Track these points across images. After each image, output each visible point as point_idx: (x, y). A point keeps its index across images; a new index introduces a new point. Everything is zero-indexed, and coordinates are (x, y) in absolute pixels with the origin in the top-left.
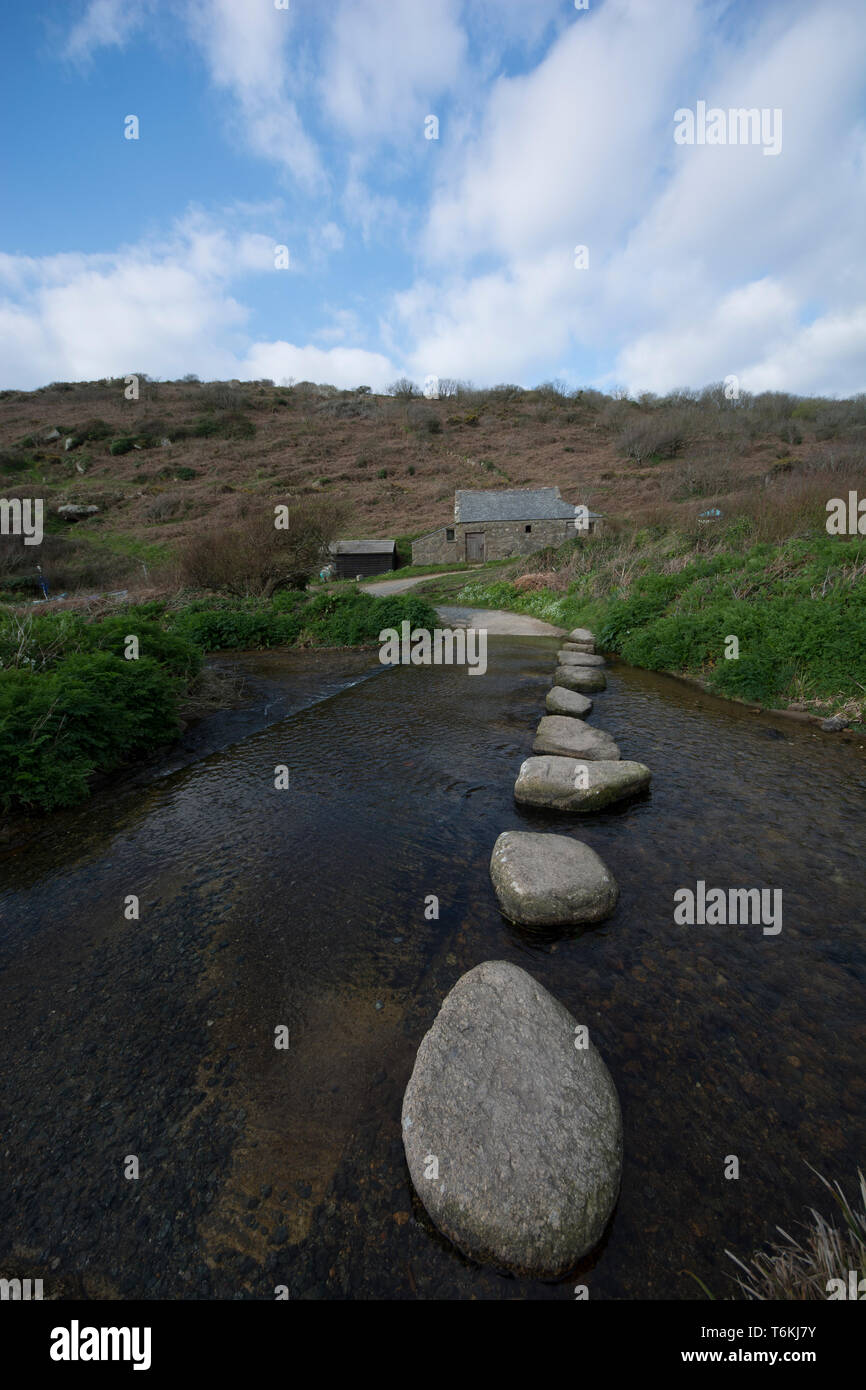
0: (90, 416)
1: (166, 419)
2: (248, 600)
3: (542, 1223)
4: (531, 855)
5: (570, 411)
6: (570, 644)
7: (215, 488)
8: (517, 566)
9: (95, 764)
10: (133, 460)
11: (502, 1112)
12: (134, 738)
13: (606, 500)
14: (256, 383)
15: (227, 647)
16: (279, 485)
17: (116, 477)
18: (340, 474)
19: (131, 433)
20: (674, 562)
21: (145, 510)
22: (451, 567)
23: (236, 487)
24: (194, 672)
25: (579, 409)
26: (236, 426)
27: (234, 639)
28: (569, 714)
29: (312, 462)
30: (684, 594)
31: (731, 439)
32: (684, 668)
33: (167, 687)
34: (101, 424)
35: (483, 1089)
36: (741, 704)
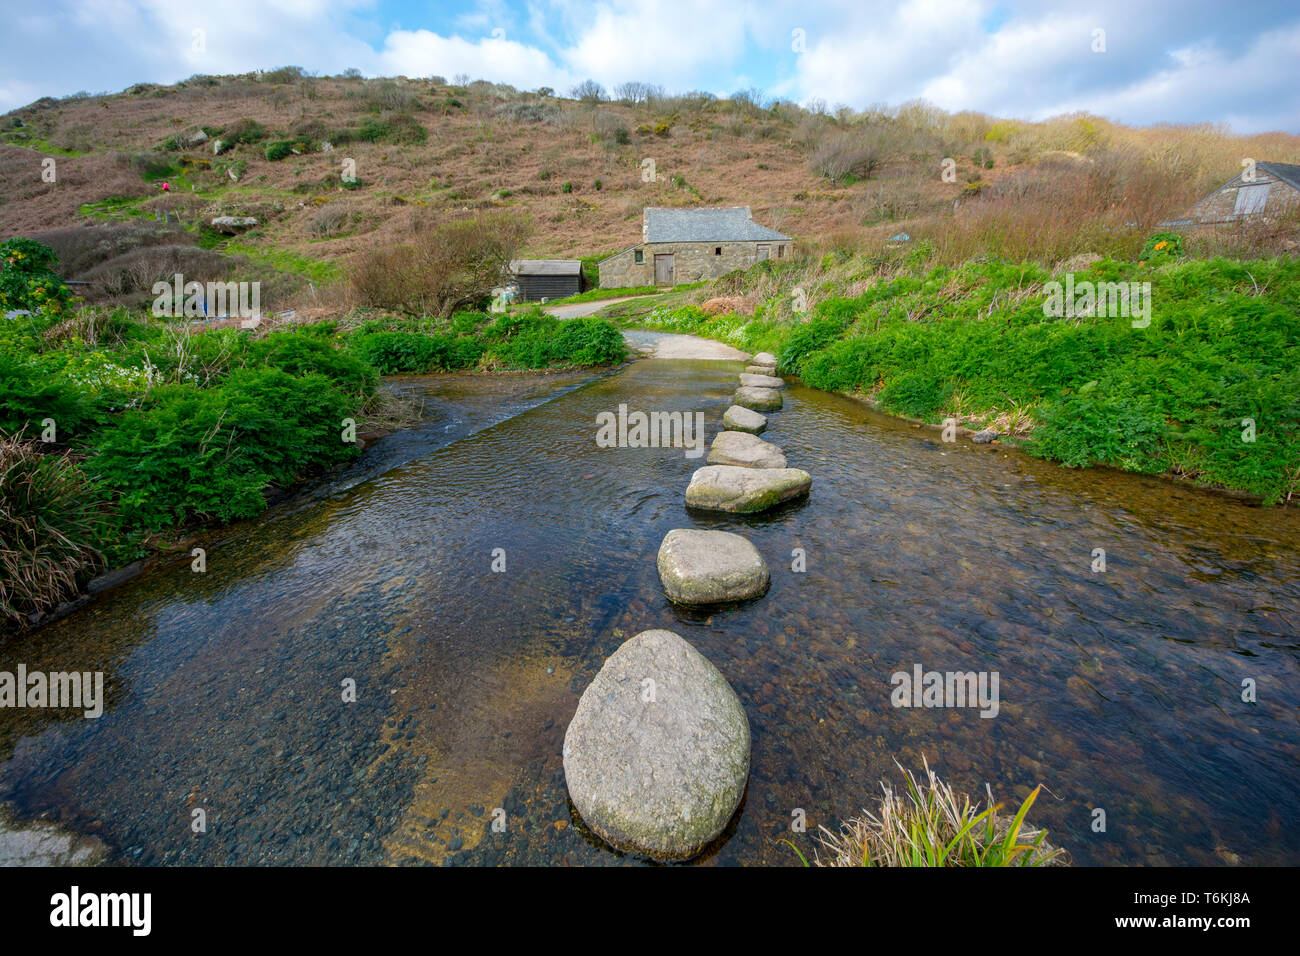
0: (240, 114)
1: (326, 120)
2: (425, 321)
3: (676, 818)
4: (694, 547)
5: (765, 125)
6: (752, 367)
7: (385, 200)
8: (705, 291)
9: (270, 478)
10: (292, 167)
11: (647, 739)
12: (309, 454)
13: (798, 222)
14: (426, 81)
15: (406, 370)
16: (455, 198)
17: (274, 186)
18: (521, 187)
19: (288, 136)
20: (856, 286)
21: (308, 223)
22: (640, 290)
23: (408, 199)
24: (369, 391)
25: (774, 122)
26: (405, 130)
27: (412, 361)
28: (745, 430)
29: (491, 172)
30: (861, 316)
31: (924, 161)
32: (856, 389)
33: (341, 404)
34: (253, 124)
35: (633, 723)
36: (904, 420)
